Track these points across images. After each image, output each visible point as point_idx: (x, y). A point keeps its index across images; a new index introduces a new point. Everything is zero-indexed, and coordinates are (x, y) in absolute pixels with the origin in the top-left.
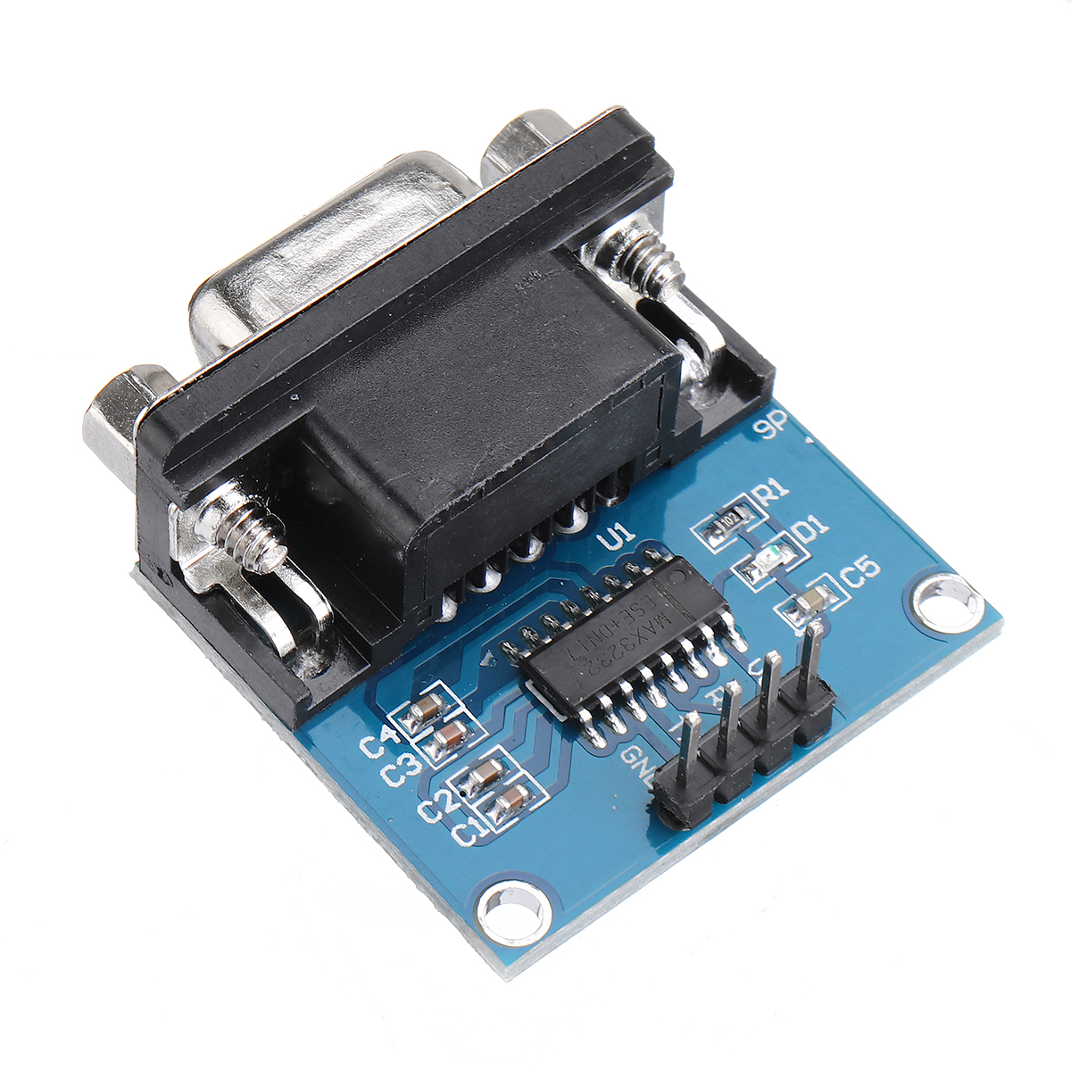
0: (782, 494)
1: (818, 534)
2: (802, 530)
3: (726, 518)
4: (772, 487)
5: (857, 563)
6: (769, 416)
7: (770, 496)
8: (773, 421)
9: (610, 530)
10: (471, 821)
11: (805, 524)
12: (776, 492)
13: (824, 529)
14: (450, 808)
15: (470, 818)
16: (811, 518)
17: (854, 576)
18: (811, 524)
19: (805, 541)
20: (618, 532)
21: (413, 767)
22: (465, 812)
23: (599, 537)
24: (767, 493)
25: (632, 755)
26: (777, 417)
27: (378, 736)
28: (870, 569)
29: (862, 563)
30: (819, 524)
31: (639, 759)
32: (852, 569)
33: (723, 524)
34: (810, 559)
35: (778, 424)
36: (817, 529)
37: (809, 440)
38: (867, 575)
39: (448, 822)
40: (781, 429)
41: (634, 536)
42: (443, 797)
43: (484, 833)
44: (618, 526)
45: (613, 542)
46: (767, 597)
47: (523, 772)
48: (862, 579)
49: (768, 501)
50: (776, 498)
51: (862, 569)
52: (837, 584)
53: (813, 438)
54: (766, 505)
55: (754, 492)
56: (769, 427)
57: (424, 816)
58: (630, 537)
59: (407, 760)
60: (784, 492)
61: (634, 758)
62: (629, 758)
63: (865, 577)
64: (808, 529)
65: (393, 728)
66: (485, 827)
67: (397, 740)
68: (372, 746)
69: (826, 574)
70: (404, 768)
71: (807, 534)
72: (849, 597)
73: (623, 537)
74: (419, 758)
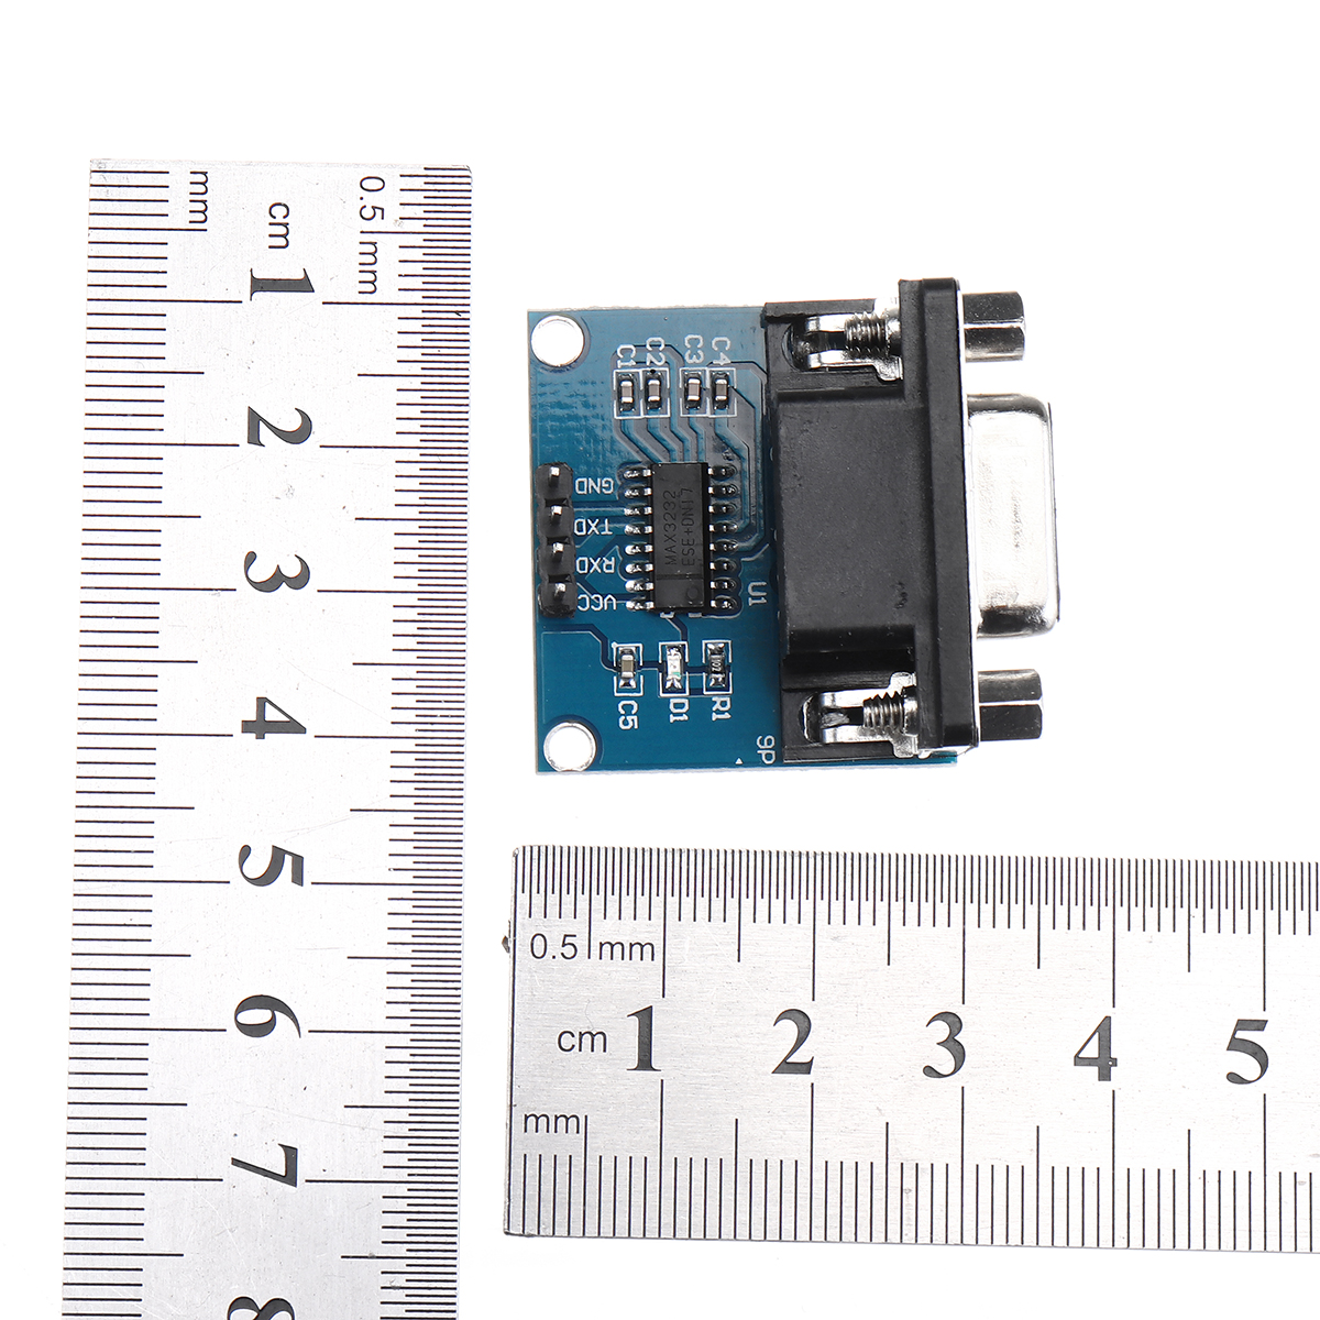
0: (714, 714)
1: (672, 713)
2: (681, 706)
3: (720, 664)
4: (723, 713)
5: (635, 718)
6: (773, 752)
7: (717, 706)
8: (769, 751)
9: (765, 594)
10: (633, 363)
11: (684, 710)
12: (718, 712)
13: (672, 719)
14: (650, 358)
15: (635, 363)
16: (685, 717)
17: (628, 708)
18: (681, 714)
19: (672, 701)
20: (759, 598)
21: (691, 357)
22: (640, 363)
23: (764, 584)
24: (721, 705)
25: (607, 485)
26: (769, 757)
27: (726, 353)
28: (626, 723)
29: (633, 721)
30: (678, 718)
31: (601, 487)
32: (634, 712)
33: (716, 659)
34: (659, 693)
35: (764, 753)
36: (675, 715)
37: (739, 762)
38: (623, 718)
39: (641, 349)
40: (759, 752)
41: (750, 604)
42: (659, 359)
43: (620, 363)
44: (763, 600)
45: (754, 588)
46: (651, 648)
47: (642, 416)
48: (623, 712)
49: (715, 702)
50: (714, 709)
51: (628, 718)
52: (630, 695)
53: (739, 766)
54: (714, 699)
55: (728, 699)
56: (766, 746)
57: (655, 339)
58: (751, 602)
59: (698, 357)
60: (715, 717)
61: (604, 485)
62: (607, 482)
63: (622, 715)
64: (679, 708)
65: (726, 365)
66: (623, 367)
67: (715, 361)
68: (721, 345)
69: (641, 694)
70: (694, 353)
71: (676, 706)
72: (616, 694)
73: (754, 598)
74: (695, 365)
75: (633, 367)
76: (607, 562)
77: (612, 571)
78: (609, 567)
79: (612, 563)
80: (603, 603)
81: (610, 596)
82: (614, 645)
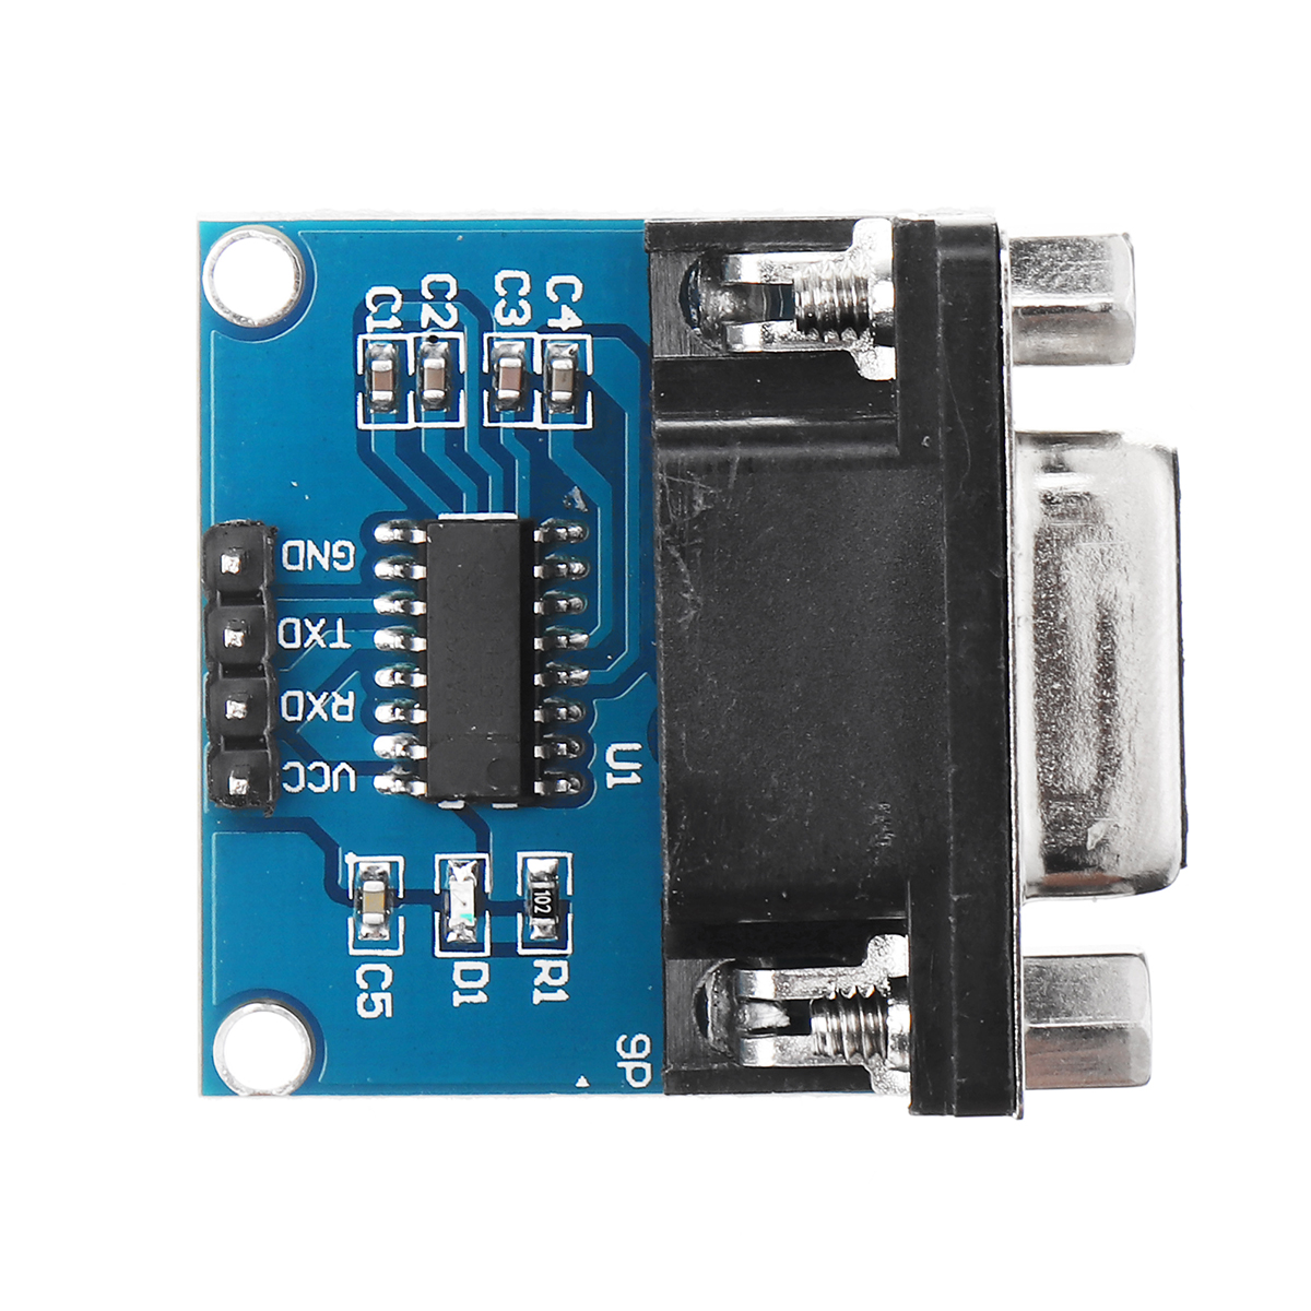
0: (536, 992)
1: (457, 989)
2: (476, 975)
3: (549, 900)
4: (554, 989)
5: (388, 997)
6: (647, 1066)
7: (543, 977)
8: (639, 1064)
9: (637, 766)
10: (395, 322)
11: (481, 983)
12: (544, 988)
13: (458, 999)
14: (427, 313)
15: (398, 324)
16: (482, 997)
17: (374, 979)
18: (474, 992)
19: (459, 966)
20: (627, 773)
21: (506, 313)
22: (410, 324)
23: (637, 746)
24: (551, 980)
25: (342, 555)
26: (638, 1074)
27: (572, 306)
28: (369, 1005)
29: (383, 1003)
30: (468, 999)
31: (331, 559)
32: (385, 985)
33: (543, 890)
34: (433, 951)
35: (629, 1067)
36: (463, 992)
37: (582, 1082)
38: (364, 996)
39: (413, 296)
40: (620, 1064)
41: (609, 786)
42: (446, 317)
43: (371, 323)
44: (635, 779)
45: (618, 756)
46: (420, 865)
47: (411, 424)
48: (363, 985)
49: (540, 969)
50: (537, 982)
51: (376, 997)
52: (379, 953)
53: (582, 1089)
54: (537, 963)
55: (563, 964)
56: (633, 1054)
57: (440, 278)
58: (611, 781)
59: (520, 313)
60: (538, 997)
61: (337, 554)
62: (341, 549)
63: (363, 991)
64: (470, 982)
65: (571, 330)
66: (376, 331)
67: (552, 323)
68: (564, 291)
69: (400, 952)
70: (512, 303)
71: (466, 975)
72: (352, 952)
73: (617, 773)
74: (513, 328)
75: (395, 330)
76: (339, 701)
77: (349, 718)
78: (343, 710)
79: (350, 702)
80: (331, 780)
81: (343, 766)
82: (351, 859)
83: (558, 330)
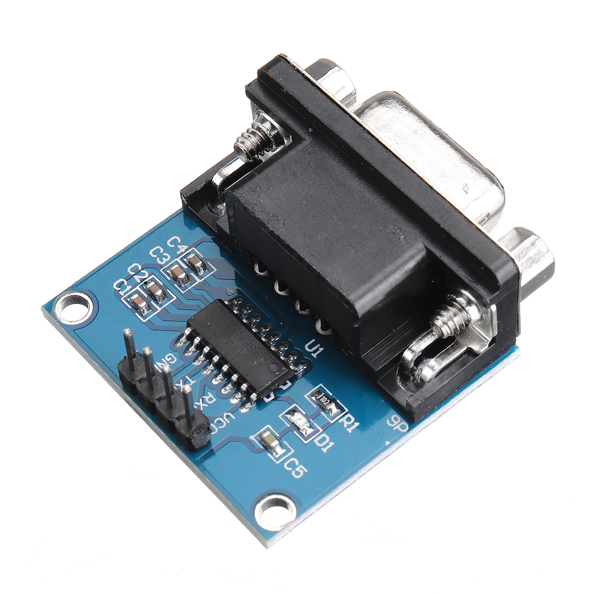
0: (348, 429)
1: (321, 447)
2: (324, 439)
3: (326, 398)
4: (353, 424)
5: (301, 466)
6: (404, 423)
7: (346, 424)
8: (400, 424)
9: (319, 345)
10: (129, 287)
11: (328, 440)
12: (349, 426)
13: (325, 450)
14: (137, 278)
15: (131, 287)
16: (332, 444)
17: (292, 465)
18: (328, 444)
19: (316, 441)
20: (318, 350)
21: (162, 260)
22: (134, 284)
23: (313, 340)
24: (349, 422)
25: (171, 358)
26: (403, 427)
27: (180, 244)
28: (298, 473)
29: (301, 469)
30: (328, 447)
31: (168, 362)
32: (297, 463)
33: (322, 397)
34: (303, 443)
35: (398, 427)
36: (324, 447)
37: (387, 443)
38: (294, 472)
39: (129, 278)
40: (394, 429)
41: (315, 357)
42: (144, 274)
43: (122, 293)
44: (321, 349)
45: (310, 347)
46: (276, 423)
47: (159, 309)
48: (290, 469)
49: (343, 422)
50: (345, 426)
51: (298, 469)
52: (287, 456)
53: (389, 446)
54: (340, 421)
55: (349, 415)
56: (396, 423)
57: (132, 266)
58: (314, 355)
59: (166, 257)
60: (350, 430)
61: (168, 360)
62: (168, 357)
63: (291, 471)
64: (325, 443)
65: (186, 250)
66: (125, 294)
67: (178, 253)
68: (175, 242)
69: (293, 451)
70: (161, 257)
71: (321, 441)
72: (278, 463)
73: (314, 352)
74: (167, 263)
75: (131, 290)
76: (207, 398)
77: (215, 400)
78: (210, 399)
79: (211, 395)
80: (225, 421)
81: (225, 414)
82: (252, 438)
83: (182, 253)
